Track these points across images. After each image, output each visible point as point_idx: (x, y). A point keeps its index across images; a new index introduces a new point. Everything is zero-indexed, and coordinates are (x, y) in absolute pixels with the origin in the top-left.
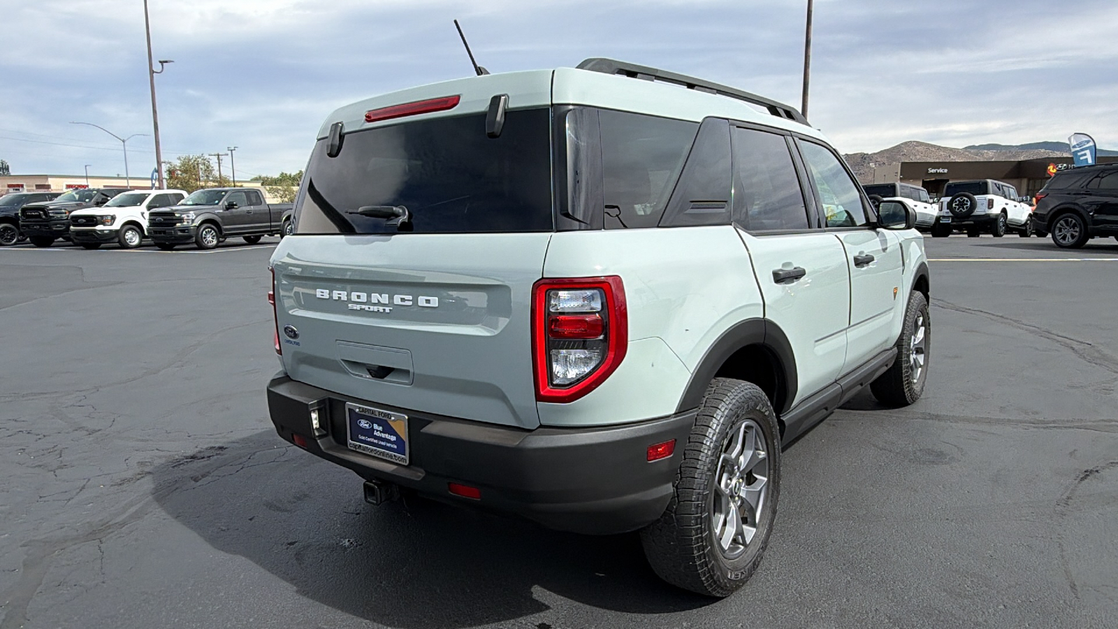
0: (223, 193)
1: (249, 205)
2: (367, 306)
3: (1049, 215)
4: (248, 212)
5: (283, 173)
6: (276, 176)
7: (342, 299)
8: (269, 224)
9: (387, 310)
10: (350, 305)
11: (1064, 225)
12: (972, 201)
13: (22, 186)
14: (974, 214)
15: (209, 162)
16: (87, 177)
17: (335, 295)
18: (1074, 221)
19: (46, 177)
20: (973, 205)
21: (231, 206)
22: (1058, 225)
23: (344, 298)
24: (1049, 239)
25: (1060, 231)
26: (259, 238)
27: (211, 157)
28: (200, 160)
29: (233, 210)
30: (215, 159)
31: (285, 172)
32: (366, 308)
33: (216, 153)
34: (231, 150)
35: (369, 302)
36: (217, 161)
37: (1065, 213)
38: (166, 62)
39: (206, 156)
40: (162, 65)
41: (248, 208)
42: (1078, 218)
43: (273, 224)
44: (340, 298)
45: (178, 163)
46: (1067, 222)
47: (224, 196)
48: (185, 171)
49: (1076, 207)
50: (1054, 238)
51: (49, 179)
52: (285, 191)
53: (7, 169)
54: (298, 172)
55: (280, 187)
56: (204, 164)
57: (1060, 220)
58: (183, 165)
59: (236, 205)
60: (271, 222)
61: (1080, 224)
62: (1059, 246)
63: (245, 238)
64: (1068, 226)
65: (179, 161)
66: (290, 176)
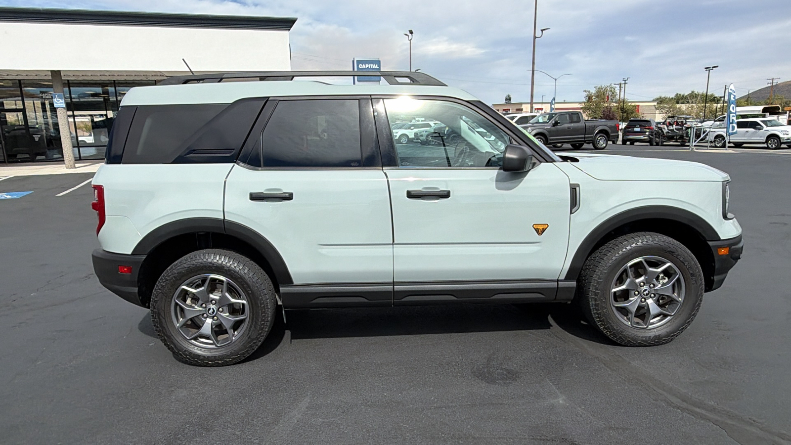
0: (554, 115)
1: (570, 123)
4: (569, 128)
5: (678, 94)
6: (672, 96)
8: (583, 136)
13: (509, 110)
15: (614, 89)
16: (542, 103)
19: (521, 104)
21: (556, 124)
26: (582, 145)
27: (616, 86)
28: (608, 88)
29: (558, 127)
30: (618, 87)
31: (679, 93)
33: (619, 83)
34: (625, 81)
36: (619, 89)
38: (545, 30)
39: (613, 86)
40: (542, 32)
41: (569, 125)
43: (586, 136)
45: (593, 91)
47: (554, 117)
48: (597, 97)
51: (523, 105)
52: (670, 108)
53: (510, 100)
54: (690, 92)
55: (665, 105)
56: (611, 91)
58: (597, 92)
59: (559, 123)
60: (585, 135)
63: (572, 145)
65: (595, 89)
66: (683, 96)
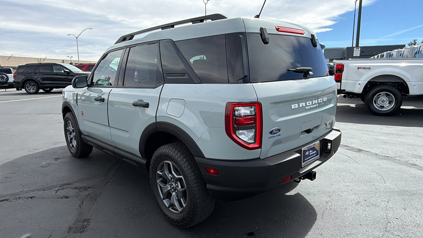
2: (312, 106)
3: (22, 82)
7: (303, 106)
9: (317, 105)
10: (306, 108)
11: (29, 85)
12: (7, 76)
14: (8, 82)
17: (301, 105)
18: (33, 84)
20: (8, 78)
22: (27, 86)
23: (304, 105)
24: (23, 91)
25: (28, 88)
32: (311, 107)
35: (313, 104)
37: (28, 81)
42: (33, 82)
44: (302, 106)
46: (30, 84)
49: (33, 79)
50: (26, 90)
57: (27, 84)
61: (36, 85)
62: (29, 93)
64: (30, 86)
